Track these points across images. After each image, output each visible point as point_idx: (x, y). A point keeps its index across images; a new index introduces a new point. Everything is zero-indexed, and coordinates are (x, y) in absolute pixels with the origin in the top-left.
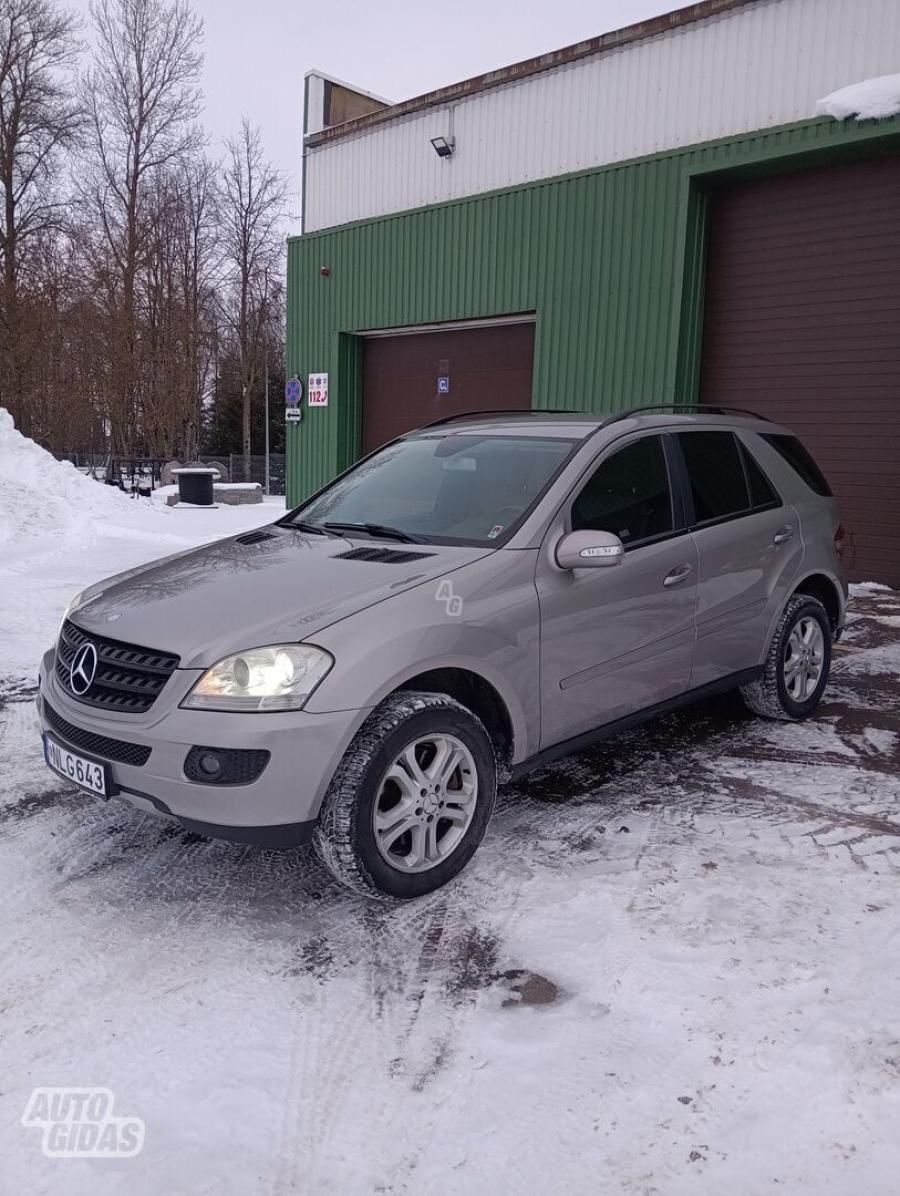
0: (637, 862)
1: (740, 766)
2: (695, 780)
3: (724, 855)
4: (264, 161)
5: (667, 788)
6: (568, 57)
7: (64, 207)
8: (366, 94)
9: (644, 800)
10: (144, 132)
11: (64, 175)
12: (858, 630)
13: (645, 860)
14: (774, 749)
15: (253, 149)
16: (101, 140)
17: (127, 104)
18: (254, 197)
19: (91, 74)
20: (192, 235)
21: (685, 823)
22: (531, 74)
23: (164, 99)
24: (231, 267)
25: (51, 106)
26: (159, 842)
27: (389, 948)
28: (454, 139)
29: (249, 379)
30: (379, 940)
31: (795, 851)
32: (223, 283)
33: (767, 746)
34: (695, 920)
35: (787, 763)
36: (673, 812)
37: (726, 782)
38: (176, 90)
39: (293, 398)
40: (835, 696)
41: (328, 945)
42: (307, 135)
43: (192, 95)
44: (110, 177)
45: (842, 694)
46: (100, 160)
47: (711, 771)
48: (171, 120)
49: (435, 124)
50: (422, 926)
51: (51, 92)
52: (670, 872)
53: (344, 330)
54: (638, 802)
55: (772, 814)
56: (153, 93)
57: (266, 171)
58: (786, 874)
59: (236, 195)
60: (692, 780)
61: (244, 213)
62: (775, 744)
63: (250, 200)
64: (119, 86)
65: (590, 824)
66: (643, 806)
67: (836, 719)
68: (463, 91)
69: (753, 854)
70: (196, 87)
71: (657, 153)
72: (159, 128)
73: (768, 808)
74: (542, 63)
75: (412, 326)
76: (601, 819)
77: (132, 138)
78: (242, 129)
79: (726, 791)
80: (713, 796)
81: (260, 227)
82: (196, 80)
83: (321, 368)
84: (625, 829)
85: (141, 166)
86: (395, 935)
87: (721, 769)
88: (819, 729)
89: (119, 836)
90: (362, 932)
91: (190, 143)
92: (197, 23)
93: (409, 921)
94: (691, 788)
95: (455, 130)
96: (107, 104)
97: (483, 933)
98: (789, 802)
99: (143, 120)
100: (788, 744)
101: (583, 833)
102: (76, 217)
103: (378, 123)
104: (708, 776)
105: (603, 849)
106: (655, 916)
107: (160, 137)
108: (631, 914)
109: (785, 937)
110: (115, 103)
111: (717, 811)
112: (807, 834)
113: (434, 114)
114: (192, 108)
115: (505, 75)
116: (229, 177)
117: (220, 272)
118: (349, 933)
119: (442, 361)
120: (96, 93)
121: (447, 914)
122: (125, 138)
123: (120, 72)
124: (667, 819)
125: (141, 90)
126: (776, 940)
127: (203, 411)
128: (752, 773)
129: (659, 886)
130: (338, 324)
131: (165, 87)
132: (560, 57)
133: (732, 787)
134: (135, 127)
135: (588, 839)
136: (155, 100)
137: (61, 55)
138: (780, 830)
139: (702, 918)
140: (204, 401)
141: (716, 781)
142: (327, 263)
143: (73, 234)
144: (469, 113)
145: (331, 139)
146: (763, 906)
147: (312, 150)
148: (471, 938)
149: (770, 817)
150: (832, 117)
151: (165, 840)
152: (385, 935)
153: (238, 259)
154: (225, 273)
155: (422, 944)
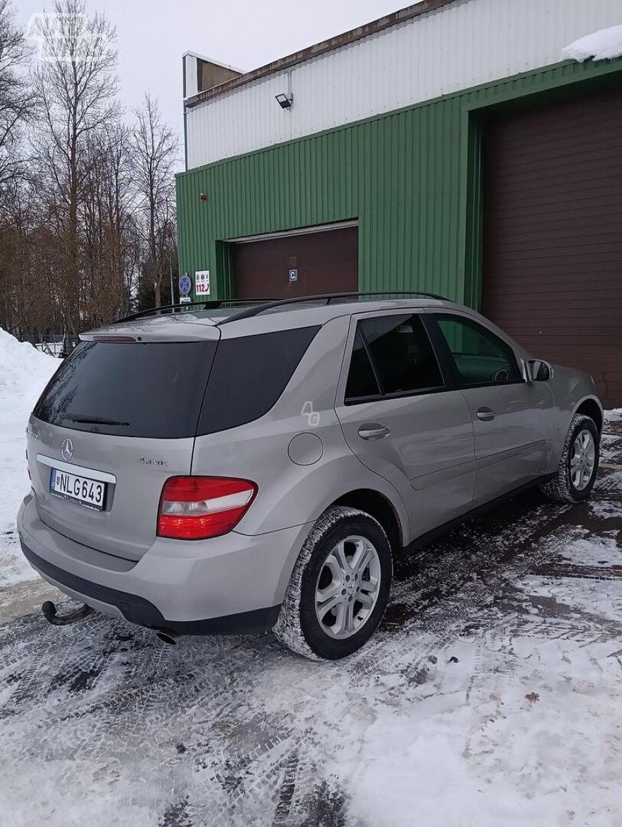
0: (468, 695)
1: (544, 584)
2: (508, 600)
3: (542, 683)
4: (162, 122)
5: (486, 611)
6: (373, 29)
7: (26, 162)
8: (228, 68)
9: (467, 624)
10: (79, 107)
11: (25, 140)
12: (617, 449)
13: (473, 693)
14: (570, 565)
15: (154, 114)
16: (49, 114)
17: (66, 88)
18: (155, 149)
19: (40, 68)
20: (114, 177)
21: (504, 647)
22: (346, 44)
23: (91, 83)
24: (141, 198)
25: (15, 93)
26: (49, 691)
27: (244, 811)
28: (292, 95)
29: (159, 276)
30: (235, 802)
31: (605, 675)
32: (137, 210)
33: (564, 562)
34: (526, 765)
35: (582, 579)
36: (494, 636)
37: (535, 601)
38: (100, 77)
39: (185, 290)
40: (611, 511)
41: (187, 810)
42: (186, 99)
43: (111, 80)
44: (57, 139)
45: (615, 509)
46: (49, 128)
47: (521, 591)
48: (98, 97)
49: (278, 85)
50: (275, 782)
51: (15, 83)
52: (498, 706)
53: (219, 239)
54: (463, 627)
55: (578, 633)
56: (84, 80)
57: (164, 129)
58: (601, 702)
59: (143, 147)
60: (506, 601)
61: (149, 160)
62: (570, 560)
63: (153, 150)
64: (60, 75)
65: (424, 654)
66: (467, 631)
67: (616, 532)
68: (297, 59)
69: (568, 679)
70: (114, 74)
71: (443, 95)
72: (89, 104)
73: (573, 628)
74: (354, 35)
75: (268, 233)
76: (432, 648)
77: (70, 112)
78: (145, 100)
79: (536, 611)
80: (525, 617)
81: (161, 169)
82: (113, 68)
83: (204, 266)
84: (454, 659)
85: (78, 131)
86: (251, 796)
87: (529, 588)
88: (604, 543)
89: (16, 685)
90: (220, 791)
91: (110, 114)
92: (111, 28)
93: (264, 777)
94: (506, 609)
95: (293, 89)
96: (52, 89)
97: (332, 789)
98: (591, 620)
99: (77, 99)
100: (580, 559)
101: (418, 664)
102: (34, 169)
103: (237, 86)
104: (519, 596)
105: (437, 681)
106: (490, 760)
107: (90, 110)
108: (467, 760)
109: (612, 779)
110: (58, 88)
111: (531, 633)
112: (611, 655)
113: (277, 78)
114: (112, 89)
115: (327, 46)
116: (137, 134)
117: (135, 202)
118: (208, 794)
119: (291, 258)
120: (44, 82)
121: (299, 766)
122: (66, 112)
123: (60, 66)
124: (489, 644)
125: (75, 79)
126: (604, 783)
127: (131, 300)
128: (555, 590)
129: (490, 723)
130: (215, 236)
131: (92, 75)
132: (367, 29)
133: (540, 606)
134: (72, 104)
135: (423, 670)
136: (86, 84)
137: (20, 57)
138: (588, 652)
139: (533, 761)
140: (132, 293)
141: (526, 600)
142: (205, 192)
143: (33, 181)
144: (303, 75)
145: (203, 100)
146: (586, 742)
147: (190, 109)
148: (320, 795)
149: (578, 637)
150: (574, 60)
151: (55, 688)
152: (241, 795)
153: (146, 192)
154: (138, 203)
155: (275, 805)
